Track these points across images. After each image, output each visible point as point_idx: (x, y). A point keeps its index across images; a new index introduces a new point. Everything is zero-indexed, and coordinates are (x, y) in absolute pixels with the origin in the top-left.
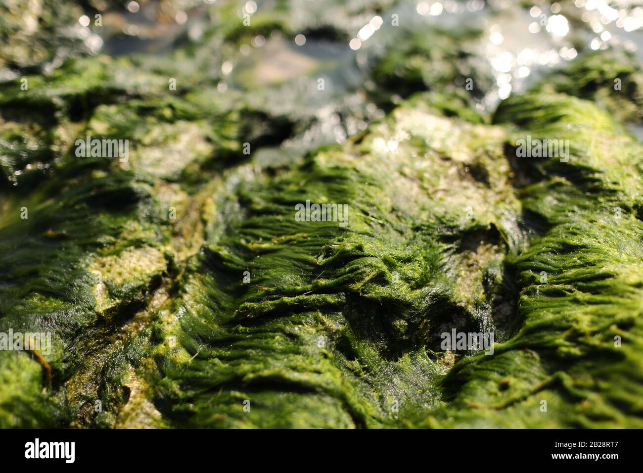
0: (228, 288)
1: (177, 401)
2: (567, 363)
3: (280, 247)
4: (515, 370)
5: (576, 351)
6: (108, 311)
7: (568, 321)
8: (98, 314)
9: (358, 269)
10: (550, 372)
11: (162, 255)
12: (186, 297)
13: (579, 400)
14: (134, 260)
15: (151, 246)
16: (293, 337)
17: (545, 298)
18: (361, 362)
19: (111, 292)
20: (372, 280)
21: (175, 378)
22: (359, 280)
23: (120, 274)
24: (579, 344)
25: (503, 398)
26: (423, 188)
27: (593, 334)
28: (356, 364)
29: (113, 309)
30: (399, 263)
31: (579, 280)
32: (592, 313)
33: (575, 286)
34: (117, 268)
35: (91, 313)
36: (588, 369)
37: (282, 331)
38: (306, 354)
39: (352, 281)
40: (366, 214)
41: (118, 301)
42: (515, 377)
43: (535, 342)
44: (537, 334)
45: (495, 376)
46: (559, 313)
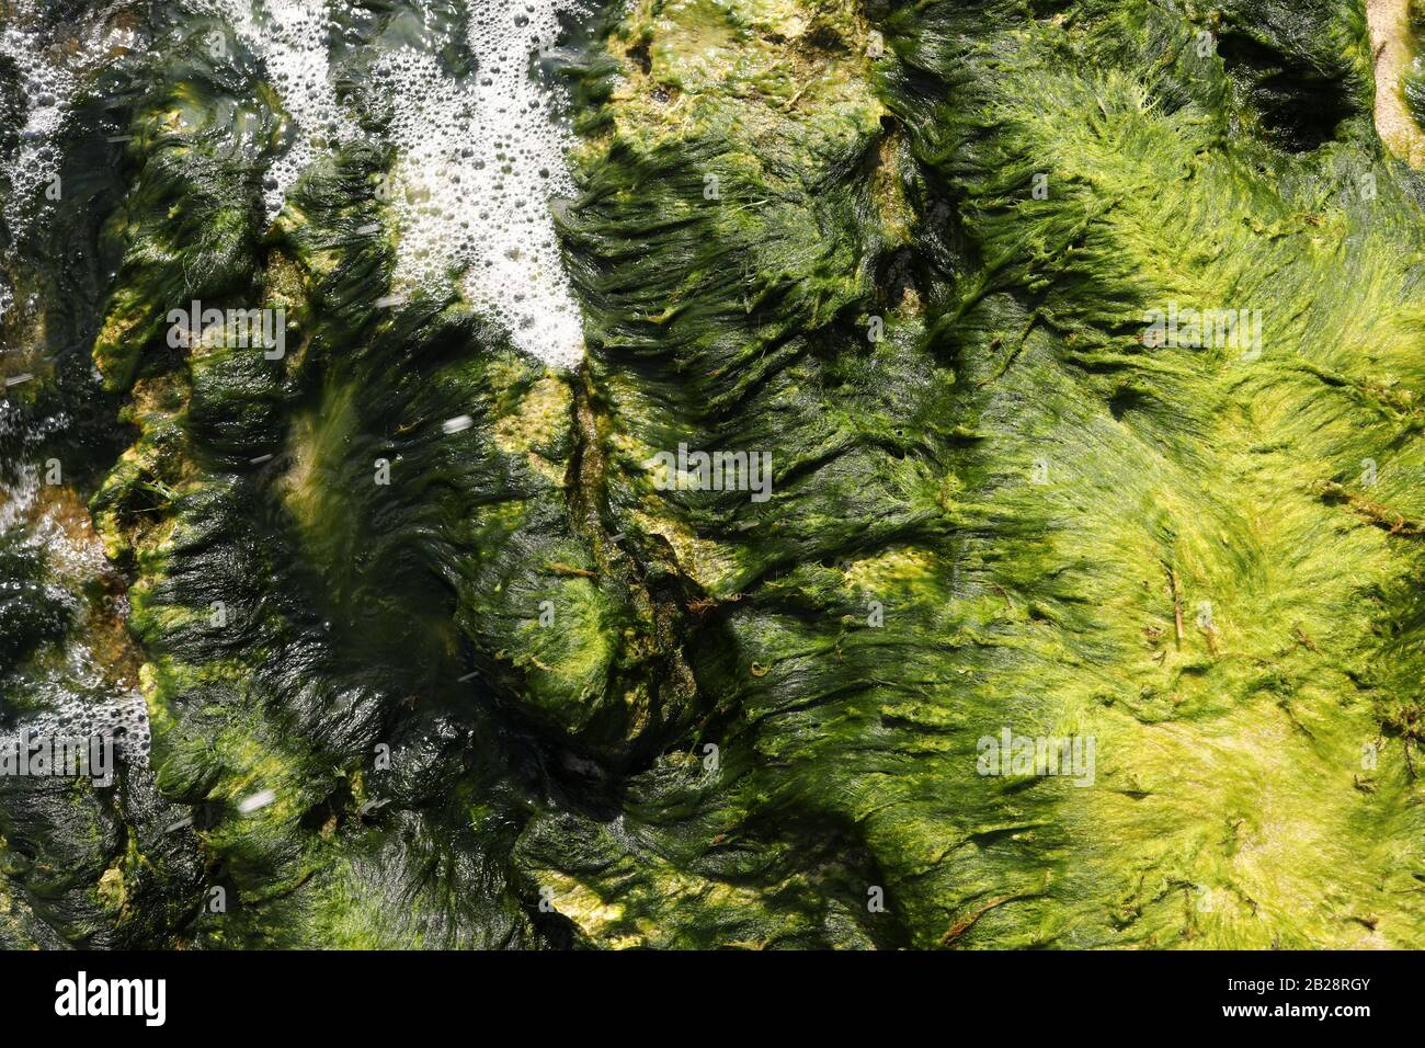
0: (660, 376)
1: (722, 525)
2: (1040, 297)
3: (687, 303)
4: (998, 322)
5: (1045, 282)
6: (567, 477)
7: (1026, 251)
8: (564, 489)
9: (801, 305)
10: (1030, 309)
11: (557, 382)
12: (622, 410)
13: (1067, 333)
14: (536, 407)
15: (538, 379)
16: (784, 409)
17: (990, 219)
18: (849, 382)
19: (551, 457)
20: (821, 303)
21: (704, 507)
22: (810, 318)
23: (538, 432)
24: (1045, 273)
25: (1000, 357)
26: (774, 105)
27: (1054, 258)
28: (846, 387)
29: (568, 472)
30: (829, 261)
31: (1016, 188)
32: (1046, 232)
33: (1015, 196)
34: (530, 429)
35: (557, 493)
36: (1062, 294)
37: (770, 408)
38: (810, 421)
39: (803, 321)
40: (746, 200)
41: (566, 462)
42: (1001, 329)
43: (1004, 283)
44: (1002, 275)
45: (982, 335)
46: (1013, 242)
